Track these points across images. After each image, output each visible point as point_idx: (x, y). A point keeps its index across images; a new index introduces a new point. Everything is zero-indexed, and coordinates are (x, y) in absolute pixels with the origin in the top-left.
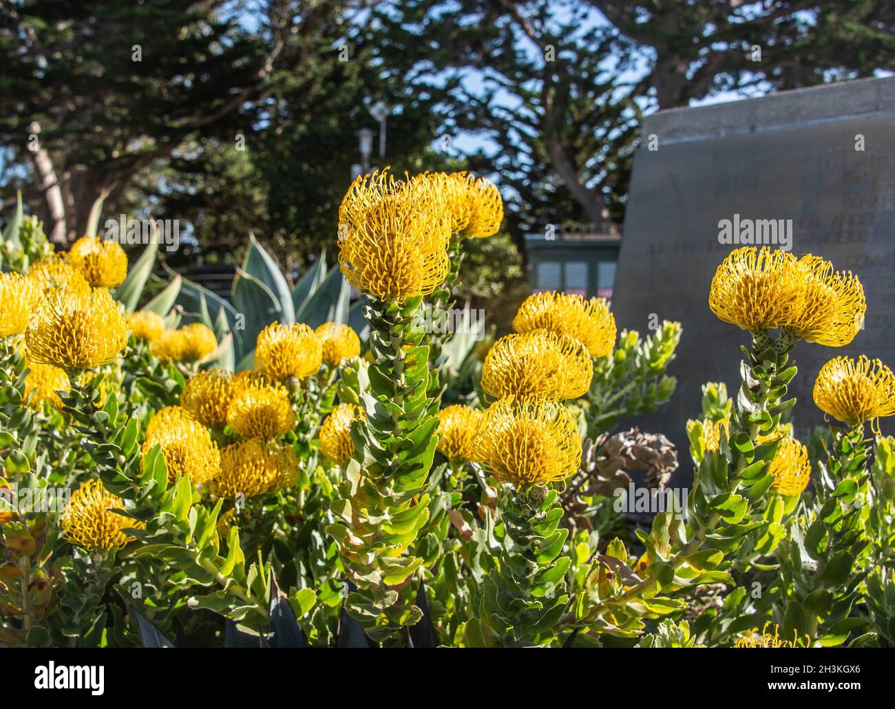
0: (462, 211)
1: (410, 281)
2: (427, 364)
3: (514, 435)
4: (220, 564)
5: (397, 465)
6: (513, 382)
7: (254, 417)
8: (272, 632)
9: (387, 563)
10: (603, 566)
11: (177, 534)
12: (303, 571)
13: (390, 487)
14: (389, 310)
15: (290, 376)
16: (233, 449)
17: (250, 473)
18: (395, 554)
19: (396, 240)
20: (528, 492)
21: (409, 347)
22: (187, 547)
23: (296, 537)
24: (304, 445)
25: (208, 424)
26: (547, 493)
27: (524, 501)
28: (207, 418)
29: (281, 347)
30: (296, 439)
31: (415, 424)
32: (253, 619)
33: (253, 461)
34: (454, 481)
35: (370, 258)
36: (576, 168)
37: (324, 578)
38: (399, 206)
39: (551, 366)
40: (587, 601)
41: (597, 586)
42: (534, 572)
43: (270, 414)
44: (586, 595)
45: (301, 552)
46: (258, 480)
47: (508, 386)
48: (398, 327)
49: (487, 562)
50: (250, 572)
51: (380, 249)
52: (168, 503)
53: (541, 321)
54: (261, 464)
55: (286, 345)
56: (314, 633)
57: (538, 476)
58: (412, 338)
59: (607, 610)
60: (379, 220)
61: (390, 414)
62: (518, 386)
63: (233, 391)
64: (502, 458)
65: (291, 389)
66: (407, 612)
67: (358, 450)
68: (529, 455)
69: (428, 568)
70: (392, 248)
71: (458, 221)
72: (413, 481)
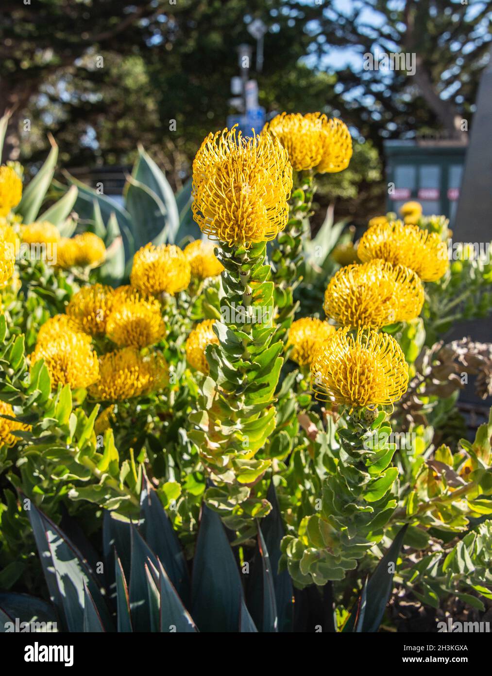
0: (314, 149)
1: (255, 229)
2: (272, 297)
3: (347, 363)
4: (97, 461)
5: (247, 384)
6: (351, 308)
7: (129, 328)
8: (142, 518)
9: (239, 465)
10: (431, 470)
11: (59, 435)
12: (171, 463)
13: (241, 401)
14: (237, 252)
15: (162, 292)
16: (111, 357)
17: (126, 378)
18: (246, 458)
19: (243, 192)
20: (360, 413)
21: (255, 283)
22: (68, 447)
23: (167, 431)
24: (174, 352)
25: (90, 333)
26: (377, 414)
27: (357, 421)
28: (90, 328)
29: (153, 267)
30: (167, 346)
31: (262, 349)
32: (125, 508)
33: (129, 368)
34: (304, 385)
35: (219, 208)
36: (433, 81)
37: (189, 470)
38: (246, 161)
39: (386, 294)
40: (416, 500)
41: (426, 486)
42: (366, 481)
43: (144, 326)
44: (416, 495)
45: (171, 444)
46: (133, 385)
47: (347, 312)
48: (245, 266)
49: (328, 462)
50: (123, 468)
51: (227, 201)
52: (52, 408)
53: (380, 250)
54: (135, 371)
55: (158, 264)
56: (178, 520)
57: (369, 399)
58: (258, 276)
59: (434, 508)
60: (228, 173)
61: (240, 340)
62: (356, 311)
63: (112, 306)
64: (336, 383)
65: (163, 303)
66: (259, 505)
67: (212, 370)
68: (361, 381)
69: (281, 461)
70: (238, 199)
71: (311, 158)
72: (261, 397)
